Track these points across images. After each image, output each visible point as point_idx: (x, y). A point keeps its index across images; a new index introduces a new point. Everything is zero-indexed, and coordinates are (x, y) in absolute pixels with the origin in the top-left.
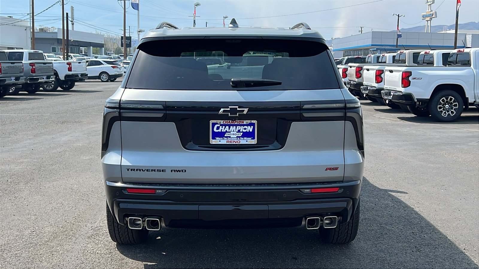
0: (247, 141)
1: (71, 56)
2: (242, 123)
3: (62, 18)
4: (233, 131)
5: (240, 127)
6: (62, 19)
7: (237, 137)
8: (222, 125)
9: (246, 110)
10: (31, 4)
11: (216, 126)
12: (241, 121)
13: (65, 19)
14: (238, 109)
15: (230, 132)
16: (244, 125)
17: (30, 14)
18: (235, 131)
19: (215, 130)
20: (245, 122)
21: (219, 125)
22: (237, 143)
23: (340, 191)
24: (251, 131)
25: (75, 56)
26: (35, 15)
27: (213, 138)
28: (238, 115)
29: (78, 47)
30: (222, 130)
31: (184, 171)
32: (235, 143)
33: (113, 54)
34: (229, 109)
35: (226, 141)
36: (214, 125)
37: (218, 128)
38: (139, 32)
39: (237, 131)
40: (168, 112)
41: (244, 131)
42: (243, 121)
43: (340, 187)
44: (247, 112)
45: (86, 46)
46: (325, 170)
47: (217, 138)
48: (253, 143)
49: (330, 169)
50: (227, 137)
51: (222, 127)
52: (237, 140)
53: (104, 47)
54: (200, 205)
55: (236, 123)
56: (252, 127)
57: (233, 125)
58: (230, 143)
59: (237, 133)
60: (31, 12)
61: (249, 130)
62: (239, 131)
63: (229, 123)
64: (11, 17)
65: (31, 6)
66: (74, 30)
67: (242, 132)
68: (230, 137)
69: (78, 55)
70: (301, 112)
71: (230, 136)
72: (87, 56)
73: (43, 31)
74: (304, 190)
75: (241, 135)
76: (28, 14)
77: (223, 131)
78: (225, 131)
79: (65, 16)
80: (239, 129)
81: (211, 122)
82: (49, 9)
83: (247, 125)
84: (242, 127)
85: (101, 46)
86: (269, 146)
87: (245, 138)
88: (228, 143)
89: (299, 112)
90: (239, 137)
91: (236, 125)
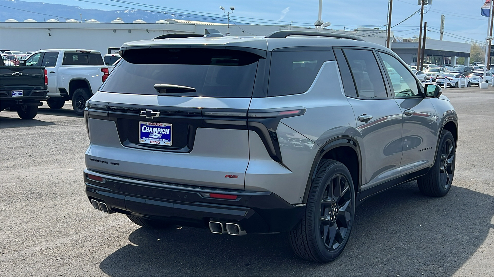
0: (165, 143)
1: (427, 67)
2: (161, 126)
3: (420, 27)
4: (155, 133)
5: (160, 129)
6: (420, 29)
7: (158, 138)
8: (147, 126)
9: (158, 113)
10: (389, 15)
11: (144, 126)
12: (160, 123)
13: (423, 28)
14: (152, 112)
15: (153, 133)
16: (163, 128)
17: (387, 25)
18: (156, 132)
19: (143, 131)
20: (164, 125)
21: (145, 126)
22: (157, 144)
23: (238, 200)
24: (168, 133)
25: (430, 66)
26: (391, 26)
27: (142, 138)
28: (152, 118)
29: (442, 57)
30: (147, 130)
31: (118, 164)
32: (156, 144)
33: (480, 64)
34: (146, 112)
35: (150, 141)
36: (142, 125)
37: (145, 129)
38: (487, 40)
39: (158, 133)
40: (110, 112)
41: (163, 133)
42: (162, 124)
43: (238, 196)
44: (159, 116)
45: (450, 56)
46: (225, 177)
47: (144, 138)
48: (169, 145)
49: (230, 176)
50: (151, 137)
51: (148, 129)
52: (158, 141)
53: (469, 57)
54: (126, 195)
55: (157, 125)
56: (169, 130)
57: (155, 127)
58: (153, 143)
59: (158, 135)
60: (388, 23)
61: (167, 133)
62: (159, 133)
63: (152, 125)
64: (377, 29)
65: (389, 17)
66: (443, 40)
67: (162, 134)
68: (153, 138)
69: (435, 65)
70: (203, 118)
71: (153, 136)
72: (450, 66)
73: (407, 42)
74: (204, 193)
75: (161, 136)
76: (385, 25)
77: (148, 132)
78: (149, 132)
79: (423, 26)
80: (159, 131)
81: (140, 123)
82: (408, 19)
83: (165, 128)
84: (162, 129)
85: (467, 55)
86: (181, 149)
87: (164, 140)
88: (151, 143)
89: (200, 118)
90: (159, 138)
91: (158, 127)
